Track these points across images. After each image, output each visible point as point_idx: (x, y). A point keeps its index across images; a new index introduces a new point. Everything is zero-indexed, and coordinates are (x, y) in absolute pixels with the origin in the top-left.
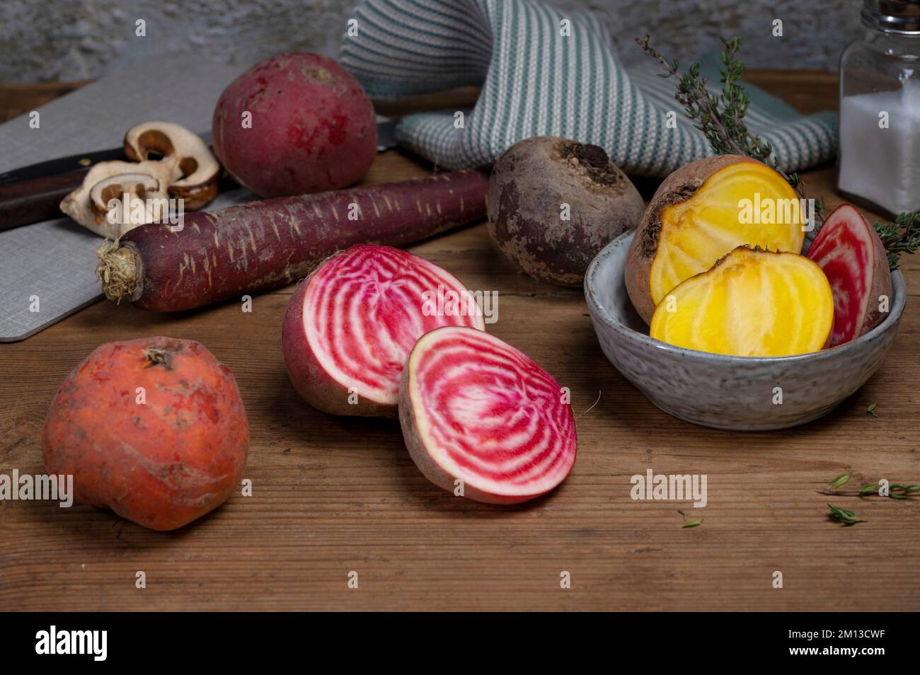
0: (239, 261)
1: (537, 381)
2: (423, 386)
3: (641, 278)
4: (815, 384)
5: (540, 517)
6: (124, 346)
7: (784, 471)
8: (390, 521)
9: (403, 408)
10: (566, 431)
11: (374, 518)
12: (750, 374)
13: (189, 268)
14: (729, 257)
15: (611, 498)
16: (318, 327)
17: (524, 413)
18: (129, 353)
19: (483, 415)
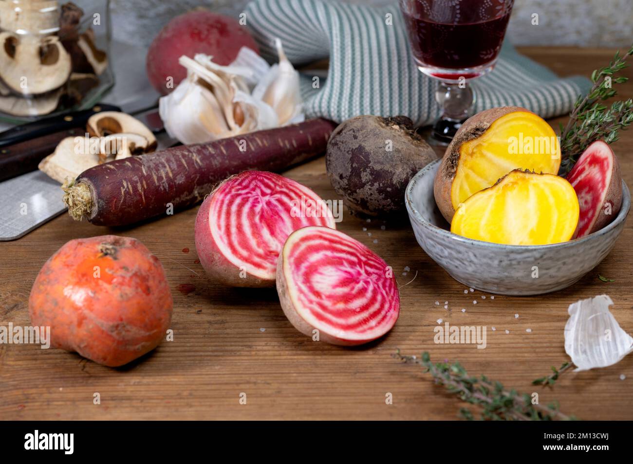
0: (162, 185)
1: (372, 263)
2: (293, 266)
3: (445, 191)
4: (564, 263)
5: (374, 354)
6: (84, 243)
7: (543, 322)
8: (272, 358)
9: (279, 282)
10: (392, 297)
11: (260, 356)
12: (519, 257)
13: (127, 190)
14: (507, 177)
15: (423, 341)
16: (219, 227)
17: (363, 285)
18: (88, 247)
19: (335, 286)
